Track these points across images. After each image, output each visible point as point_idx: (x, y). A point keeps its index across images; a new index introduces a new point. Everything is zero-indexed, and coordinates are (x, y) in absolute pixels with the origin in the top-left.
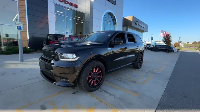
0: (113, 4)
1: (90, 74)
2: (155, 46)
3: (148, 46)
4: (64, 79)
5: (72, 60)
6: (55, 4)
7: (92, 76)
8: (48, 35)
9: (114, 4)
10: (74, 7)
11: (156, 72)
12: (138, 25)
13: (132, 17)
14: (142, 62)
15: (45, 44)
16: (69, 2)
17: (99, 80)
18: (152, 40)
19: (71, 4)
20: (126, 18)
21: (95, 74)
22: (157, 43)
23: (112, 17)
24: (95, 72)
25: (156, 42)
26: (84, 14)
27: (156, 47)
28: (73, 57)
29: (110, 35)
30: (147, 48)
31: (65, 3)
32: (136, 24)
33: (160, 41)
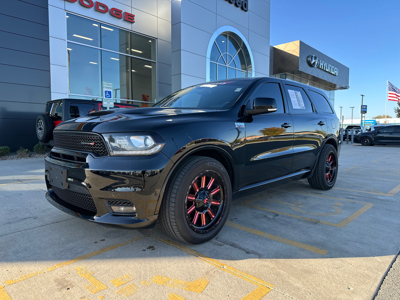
0: (239, 9)
1: (192, 192)
2: (373, 129)
3: (353, 133)
4: (122, 206)
5: (143, 152)
6: (68, 14)
7: (196, 197)
8: (50, 103)
9: (242, 9)
10: (125, 20)
11: (380, 197)
12: (318, 67)
13: (297, 43)
14: (335, 168)
15: (40, 129)
16: (110, 8)
17: (214, 213)
18: (365, 112)
19: (116, 13)
20: (281, 47)
21: (204, 194)
22: (381, 122)
23: (237, 47)
24: (206, 188)
25: (377, 120)
26: (154, 40)
27: (379, 133)
28: (146, 145)
29: (238, 90)
30: (350, 136)
31: (97, 10)
32: (311, 65)
33: (388, 117)
